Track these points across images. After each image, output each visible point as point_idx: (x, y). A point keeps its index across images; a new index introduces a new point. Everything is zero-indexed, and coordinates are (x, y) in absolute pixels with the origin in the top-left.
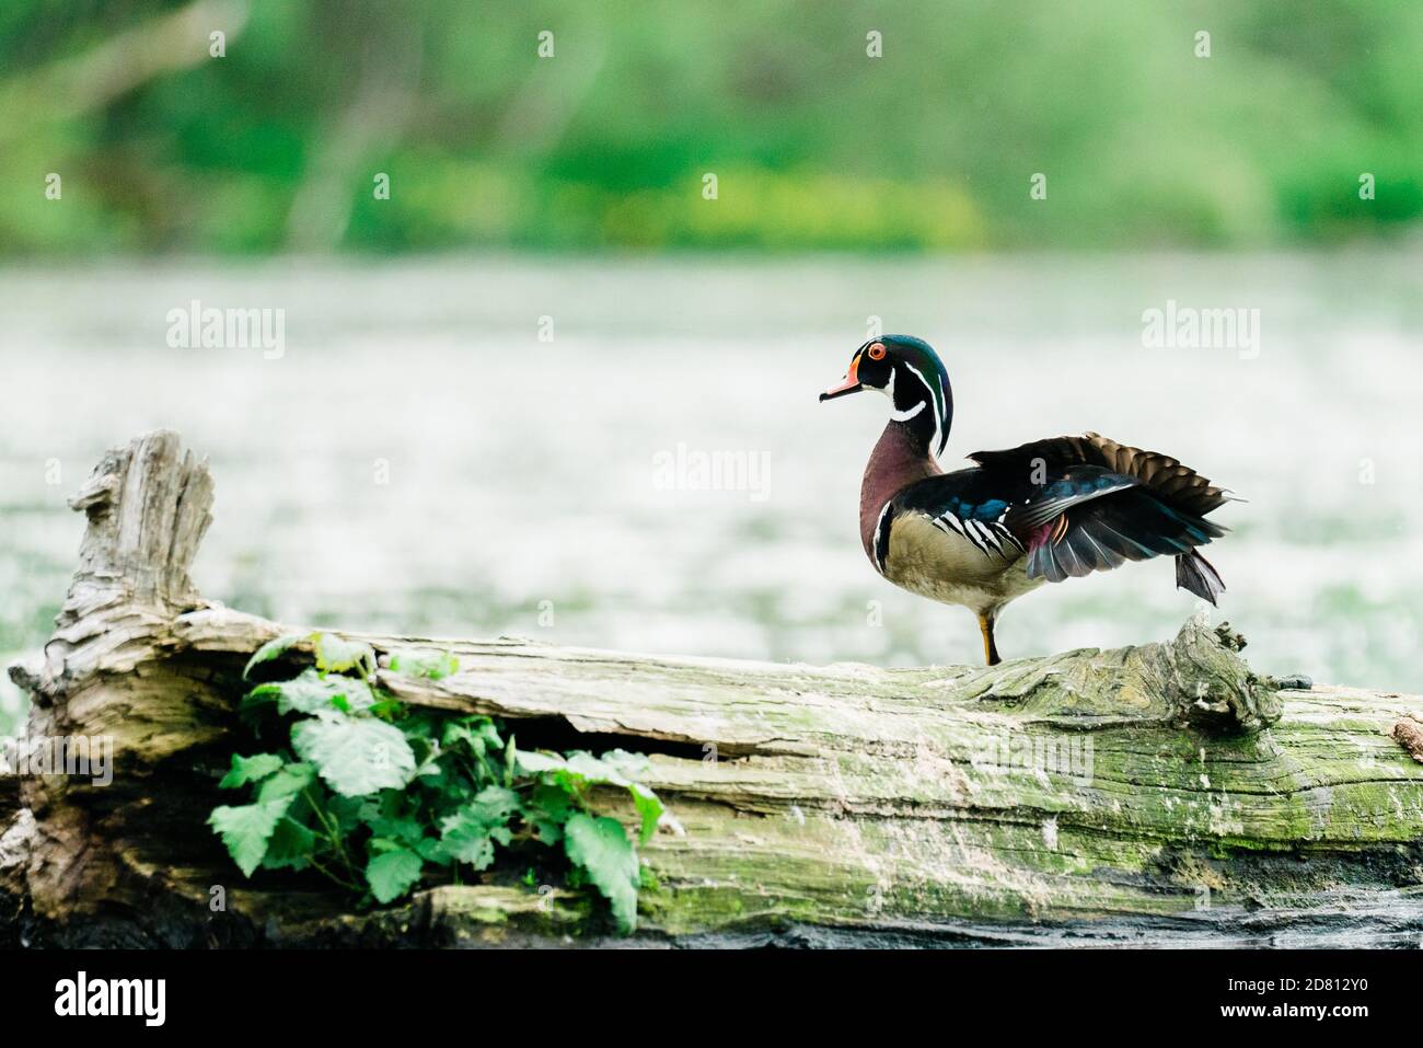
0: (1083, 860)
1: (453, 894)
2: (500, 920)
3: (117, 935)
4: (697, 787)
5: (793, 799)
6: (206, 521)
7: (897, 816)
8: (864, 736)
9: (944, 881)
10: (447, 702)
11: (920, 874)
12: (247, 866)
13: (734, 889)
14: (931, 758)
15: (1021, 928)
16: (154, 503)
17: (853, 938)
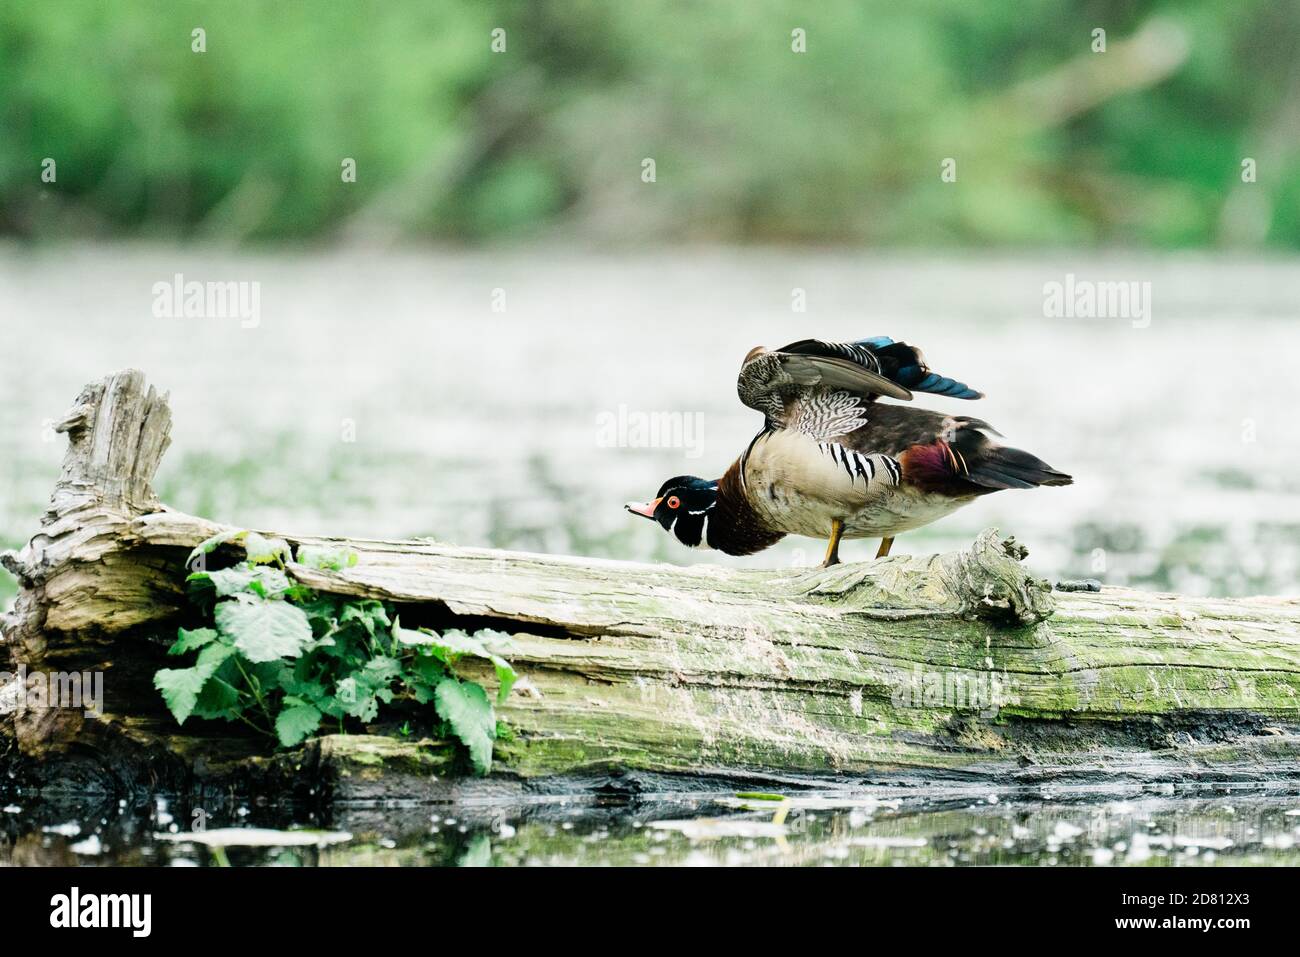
0: (884, 724)
1: (338, 741)
2: (377, 762)
3: (82, 770)
4: (554, 660)
5: (636, 671)
6: (165, 442)
7: (725, 686)
8: (700, 621)
9: (761, 738)
10: (346, 588)
11: (740, 732)
12: (181, 715)
13: (579, 741)
14: (756, 640)
15: (825, 777)
16: (121, 427)
17: (680, 782)
